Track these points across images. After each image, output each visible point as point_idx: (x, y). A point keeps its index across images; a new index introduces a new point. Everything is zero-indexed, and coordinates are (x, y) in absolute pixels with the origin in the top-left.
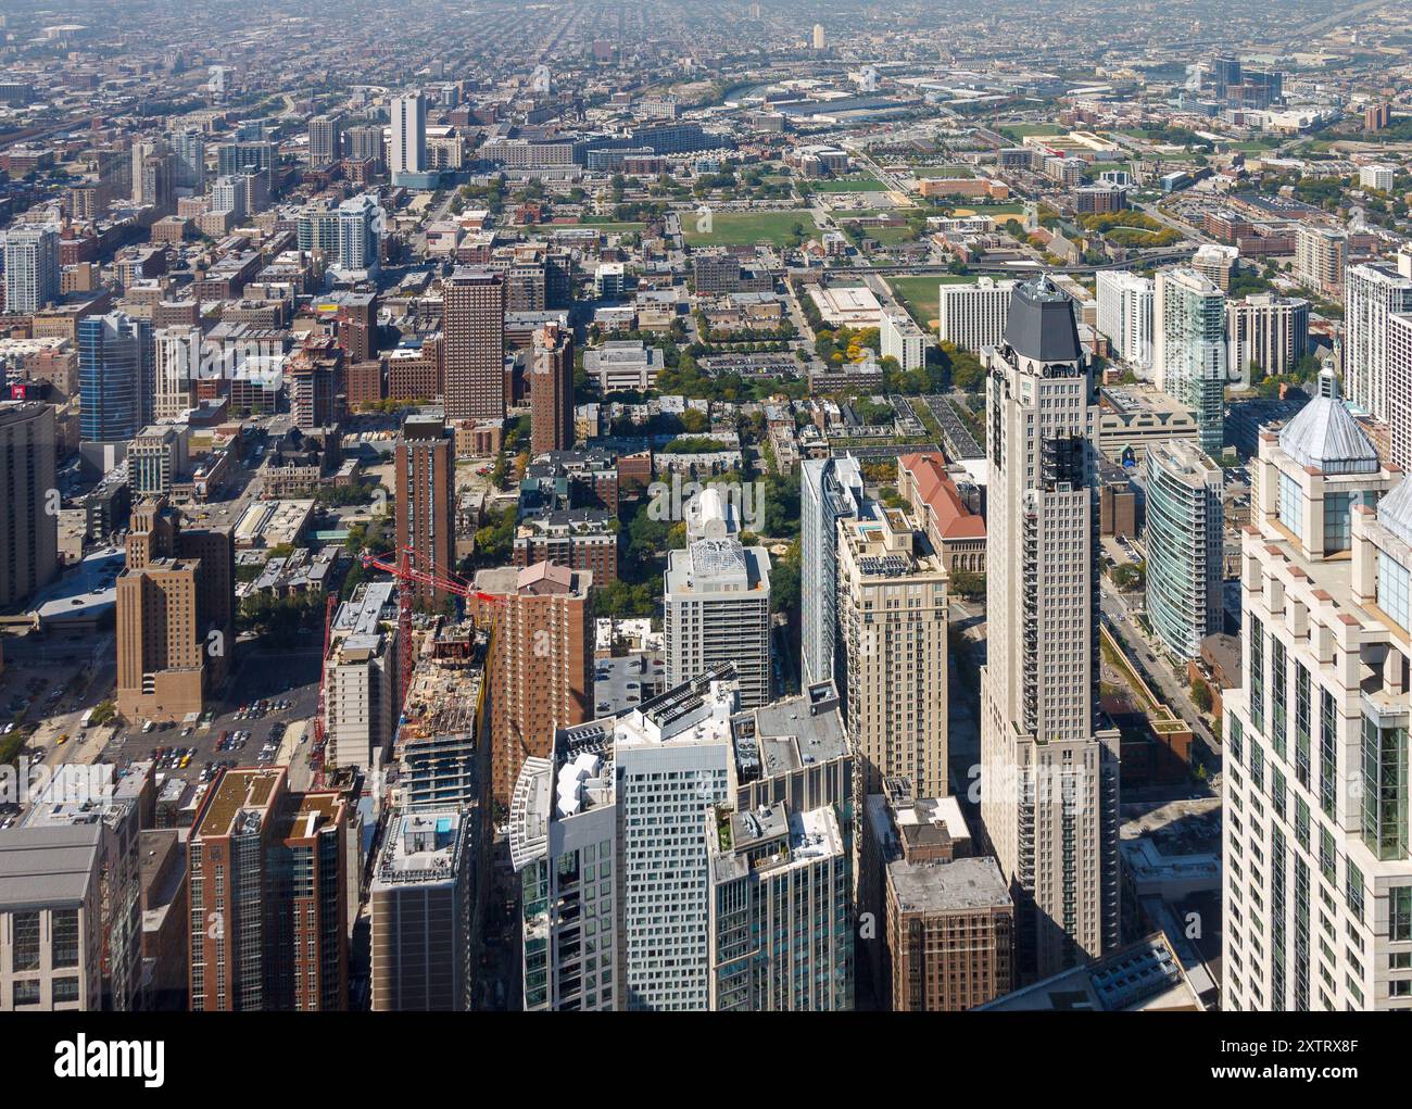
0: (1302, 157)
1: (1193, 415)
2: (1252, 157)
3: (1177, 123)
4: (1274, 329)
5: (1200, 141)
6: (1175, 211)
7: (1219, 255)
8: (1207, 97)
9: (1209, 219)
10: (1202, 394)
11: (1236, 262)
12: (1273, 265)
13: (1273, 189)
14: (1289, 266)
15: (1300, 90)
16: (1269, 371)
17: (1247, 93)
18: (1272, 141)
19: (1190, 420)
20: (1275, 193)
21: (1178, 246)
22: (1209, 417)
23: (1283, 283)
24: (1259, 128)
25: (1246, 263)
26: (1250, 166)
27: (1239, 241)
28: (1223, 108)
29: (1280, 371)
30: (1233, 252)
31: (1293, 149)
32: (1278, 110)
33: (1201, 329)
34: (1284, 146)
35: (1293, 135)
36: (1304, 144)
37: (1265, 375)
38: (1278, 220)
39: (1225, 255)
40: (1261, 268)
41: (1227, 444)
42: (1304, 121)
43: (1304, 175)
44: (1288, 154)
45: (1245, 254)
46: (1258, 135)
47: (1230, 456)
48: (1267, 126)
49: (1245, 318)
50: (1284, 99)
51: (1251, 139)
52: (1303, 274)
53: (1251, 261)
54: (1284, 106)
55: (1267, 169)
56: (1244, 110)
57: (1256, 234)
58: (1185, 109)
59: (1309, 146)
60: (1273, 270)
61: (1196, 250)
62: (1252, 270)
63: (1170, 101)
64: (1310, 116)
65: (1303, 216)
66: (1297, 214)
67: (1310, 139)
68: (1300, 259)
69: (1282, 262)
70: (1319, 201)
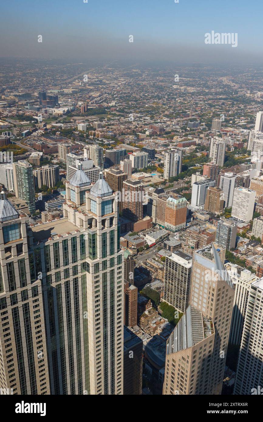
0: (63, 123)
1: (27, 203)
2: (49, 124)
3: (28, 114)
4: (50, 175)
5: (34, 119)
6: (26, 143)
7: (37, 155)
8: (37, 105)
9: (35, 144)
10: (28, 197)
11: (42, 156)
12: (53, 156)
13: (54, 133)
14: (57, 156)
15: (64, 101)
16: (50, 187)
17: (48, 103)
18: (55, 118)
19: (26, 204)
20: (55, 134)
21: (26, 154)
22: (31, 203)
23: (55, 161)
24: (51, 114)
25: (45, 156)
26: (48, 126)
27: (44, 150)
28: (41, 108)
29: (52, 187)
30: (41, 154)
31: (61, 120)
32: (57, 108)
33: (27, 178)
34: (59, 120)
35: (61, 116)
36: (64, 119)
37: (48, 188)
38: (55, 143)
39: (39, 154)
40: (49, 157)
41: (37, 209)
42: (64, 111)
43: (63, 128)
44: (59, 122)
45: (45, 154)
46: (51, 117)
47: (38, 212)
48: (54, 113)
49: (42, 173)
50: (59, 104)
51: (49, 118)
52: (60, 158)
53: (47, 156)
54: (59, 106)
55: (53, 127)
56: (47, 109)
57: (48, 147)
58: (30, 109)
59: (65, 119)
60: (53, 158)
61: (31, 154)
62: (47, 158)
63: (26, 107)
64: (66, 109)
65: (62, 141)
66: (60, 140)
67: (66, 117)
68: (60, 154)
69: (55, 155)
70: (66, 136)
